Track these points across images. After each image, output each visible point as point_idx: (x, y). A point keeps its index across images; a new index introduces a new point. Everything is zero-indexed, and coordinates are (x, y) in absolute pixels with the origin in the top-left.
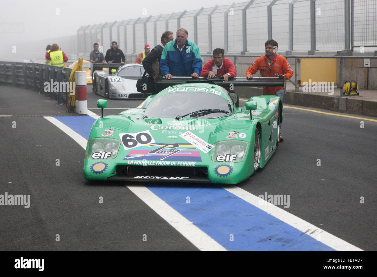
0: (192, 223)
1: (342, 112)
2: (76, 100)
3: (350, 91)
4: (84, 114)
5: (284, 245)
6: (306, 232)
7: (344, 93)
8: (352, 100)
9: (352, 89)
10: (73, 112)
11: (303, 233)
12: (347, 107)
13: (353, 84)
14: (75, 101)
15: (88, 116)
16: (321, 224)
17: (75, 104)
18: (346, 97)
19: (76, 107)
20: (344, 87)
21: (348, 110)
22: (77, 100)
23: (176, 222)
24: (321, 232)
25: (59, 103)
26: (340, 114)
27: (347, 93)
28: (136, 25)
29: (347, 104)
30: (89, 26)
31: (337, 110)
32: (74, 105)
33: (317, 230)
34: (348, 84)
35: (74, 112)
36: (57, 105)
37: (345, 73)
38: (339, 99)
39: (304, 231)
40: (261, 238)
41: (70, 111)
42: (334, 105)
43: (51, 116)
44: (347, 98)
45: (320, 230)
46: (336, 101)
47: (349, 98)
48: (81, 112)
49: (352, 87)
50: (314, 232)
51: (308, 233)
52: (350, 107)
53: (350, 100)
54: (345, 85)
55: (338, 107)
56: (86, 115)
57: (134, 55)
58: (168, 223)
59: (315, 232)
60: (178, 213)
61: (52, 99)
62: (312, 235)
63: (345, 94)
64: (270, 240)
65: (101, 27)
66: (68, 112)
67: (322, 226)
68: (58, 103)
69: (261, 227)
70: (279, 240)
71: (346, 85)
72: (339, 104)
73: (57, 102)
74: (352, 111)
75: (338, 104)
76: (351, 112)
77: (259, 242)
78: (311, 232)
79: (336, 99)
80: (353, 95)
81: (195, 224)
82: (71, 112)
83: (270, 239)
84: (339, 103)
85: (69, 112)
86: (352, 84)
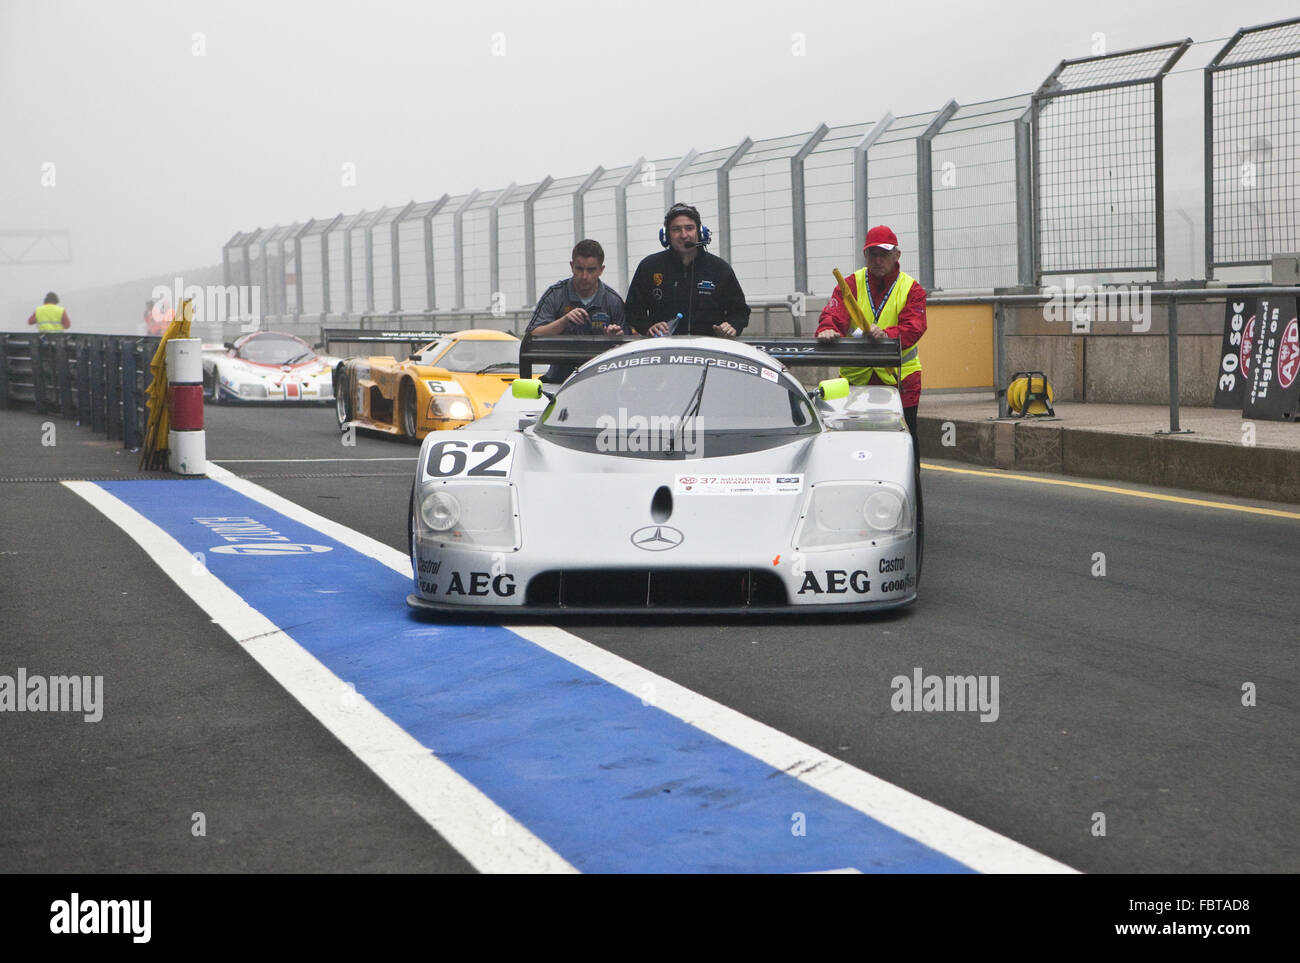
0: (430, 751)
1: (1003, 466)
2: (171, 431)
3: (1028, 403)
4: (195, 473)
5: (705, 805)
6: (789, 769)
7: (1011, 410)
8: (1031, 429)
9: (1032, 397)
10: (161, 467)
11: (779, 773)
12: (1017, 450)
13: (1037, 382)
14: (168, 432)
15: (208, 478)
16: (843, 746)
17: (167, 442)
18: (1013, 422)
19: (170, 453)
20: (1009, 391)
21: (1021, 461)
22: (173, 429)
23: (379, 751)
24: (836, 768)
25: (128, 446)
26: (995, 472)
27: (1019, 411)
28: (402, 226)
29: (1016, 441)
30: (259, 231)
31: (991, 462)
32: (163, 446)
33: (826, 762)
34: (1021, 384)
35: (163, 468)
36: (118, 453)
37: (1017, 354)
38: (993, 427)
39: (781, 767)
40: (640, 787)
41: (152, 467)
42: (982, 449)
43: (86, 480)
44: (1016, 424)
45: (835, 762)
46: (985, 434)
47: (1023, 422)
48: (184, 466)
49: (1033, 391)
50: (814, 767)
51: (793, 773)
52: (1027, 450)
53: (1025, 429)
54: (1012, 384)
55: (992, 453)
56: (202, 476)
57: (395, 316)
58: (351, 753)
59: (818, 768)
60: (395, 727)
61: (109, 439)
62: (805, 778)
63: (1014, 413)
64: (665, 794)
65: (295, 234)
66: (146, 469)
67: (843, 752)
68: (126, 448)
69: (648, 760)
70: (696, 791)
71: (1014, 386)
72: (994, 444)
73: (120, 445)
74: (1032, 462)
75: (990, 444)
76: (1030, 465)
77: (629, 798)
78: (803, 767)
79: (986, 427)
80: (1036, 415)
81: (437, 754)
82: (155, 467)
83: (668, 788)
84: (993, 439)
85: (149, 467)
86: (1033, 383)
